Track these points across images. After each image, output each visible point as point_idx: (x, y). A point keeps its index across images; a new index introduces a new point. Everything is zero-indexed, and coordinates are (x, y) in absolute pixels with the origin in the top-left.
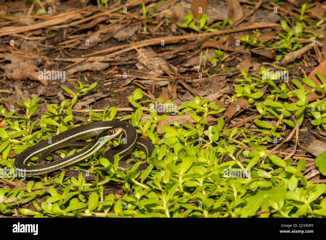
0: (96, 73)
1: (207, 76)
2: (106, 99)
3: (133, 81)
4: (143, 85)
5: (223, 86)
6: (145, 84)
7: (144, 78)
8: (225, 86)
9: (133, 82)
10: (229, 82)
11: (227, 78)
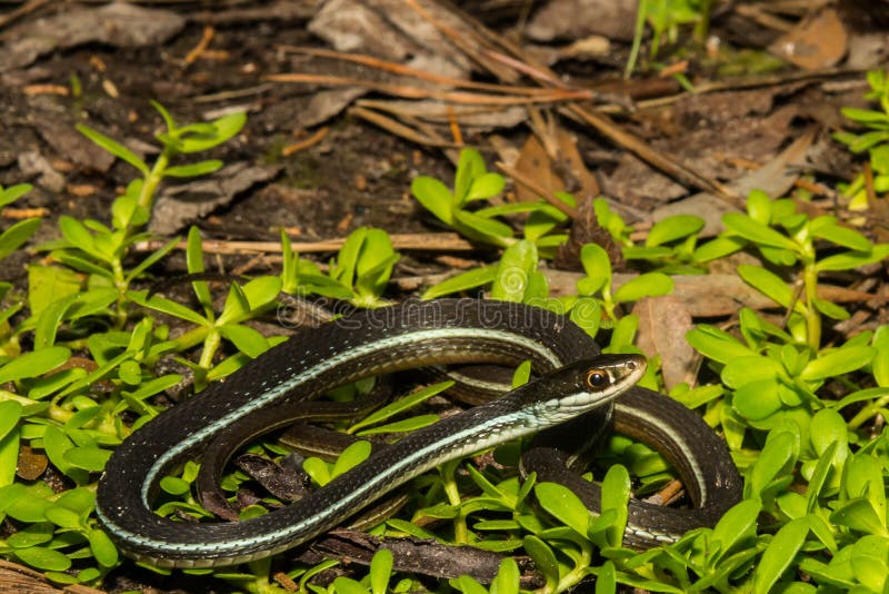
0: (130, 56)
1: (682, 90)
2: (272, 186)
3: (352, 104)
4: (413, 127)
5: (780, 137)
6: (420, 119)
7: (409, 91)
8: (788, 141)
9: (352, 111)
10: (799, 123)
11: (780, 101)
